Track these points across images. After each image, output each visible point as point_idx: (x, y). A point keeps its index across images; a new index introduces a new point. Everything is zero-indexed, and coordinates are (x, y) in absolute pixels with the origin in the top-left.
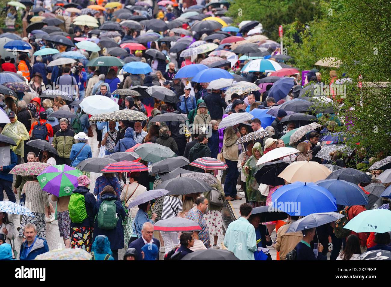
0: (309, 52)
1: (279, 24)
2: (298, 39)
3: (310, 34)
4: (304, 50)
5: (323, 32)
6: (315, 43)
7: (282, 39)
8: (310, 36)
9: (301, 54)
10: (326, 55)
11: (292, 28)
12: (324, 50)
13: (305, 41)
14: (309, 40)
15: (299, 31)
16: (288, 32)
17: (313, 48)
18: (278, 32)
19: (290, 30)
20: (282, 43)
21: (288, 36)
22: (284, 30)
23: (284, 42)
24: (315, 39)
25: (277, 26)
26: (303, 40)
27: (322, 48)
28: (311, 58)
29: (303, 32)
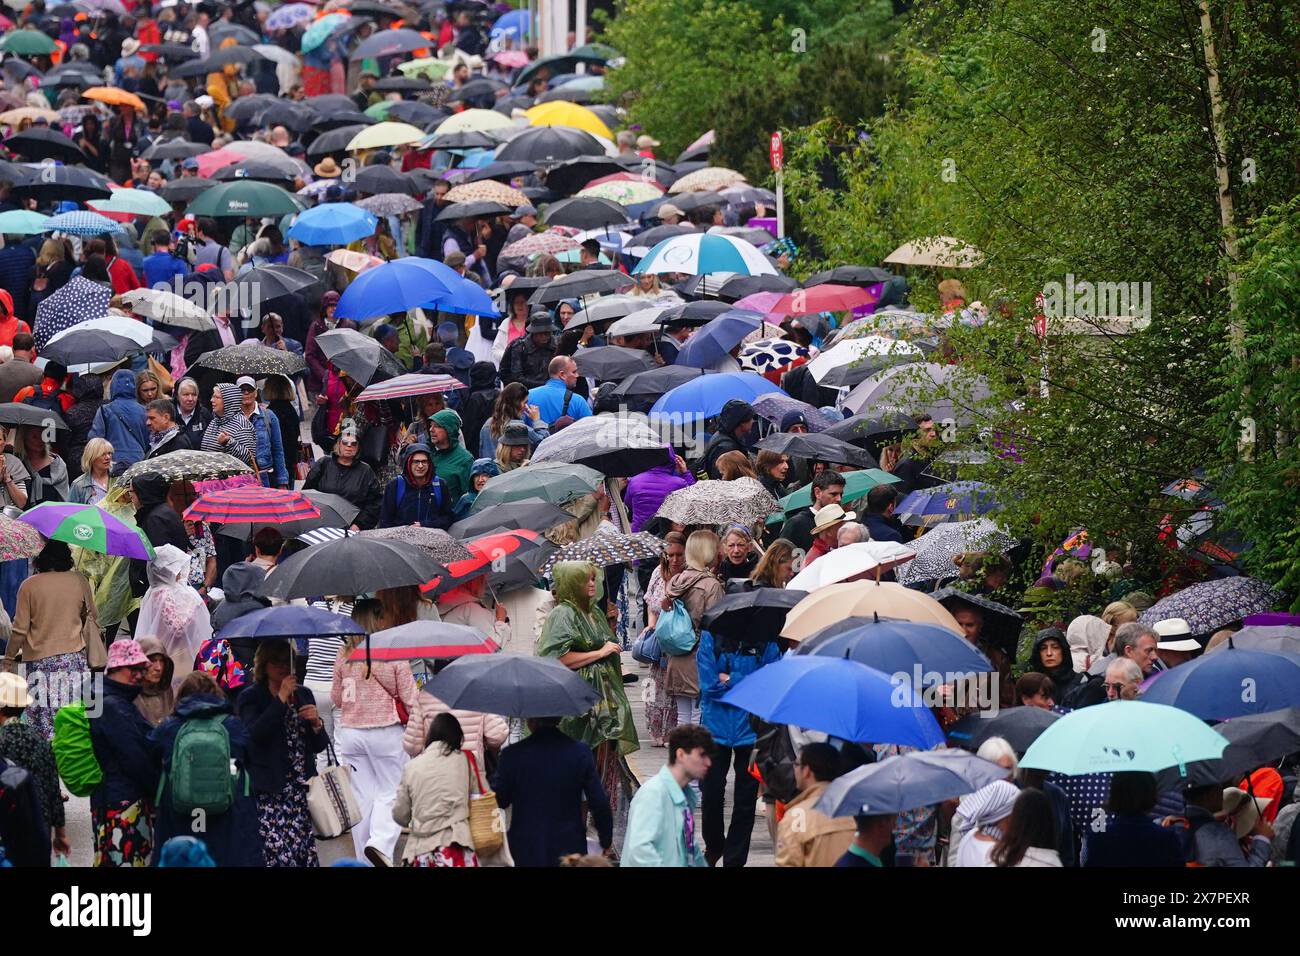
0: (870, 220)
1: (772, 129)
2: (832, 178)
3: (873, 158)
4: (853, 213)
5: (917, 152)
6: (889, 189)
7: (779, 176)
8: (873, 168)
9: (843, 227)
10: (926, 230)
11: (813, 140)
12: (922, 211)
13: (857, 184)
14: (869, 181)
15: (836, 151)
16: (799, 152)
17: (885, 207)
18: (767, 156)
19: (807, 147)
20: (779, 190)
21: (801, 165)
22: (787, 146)
23: (786, 187)
24: (890, 177)
25: (763, 133)
26: (851, 181)
27: (912, 206)
28: (878, 239)
29: (850, 152)
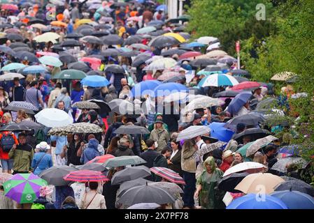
0: (265, 67)
1: (236, 40)
2: (254, 54)
3: (266, 49)
4: (260, 65)
5: (279, 47)
6: (271, 58)
7: (238, 54)
8: (266, 52)
9: (257, 69)
10: (282, 70)
11: (249, 43)
12: (280, 65)
13: (261, 56)
14: (265, 56)
15: (255, 47)
16: (244, 47)
17: (270, 63)
18: (235, 48)
19: (247, 46)
20: (238, 58)
21: (245, 51)
22: (241, 46)
23: (241, 57)
24: (271, 54)
25: (233, 41)
26: (260, 56)
27: (278, 63)
28: (267, 73)
29: (260, 48)
